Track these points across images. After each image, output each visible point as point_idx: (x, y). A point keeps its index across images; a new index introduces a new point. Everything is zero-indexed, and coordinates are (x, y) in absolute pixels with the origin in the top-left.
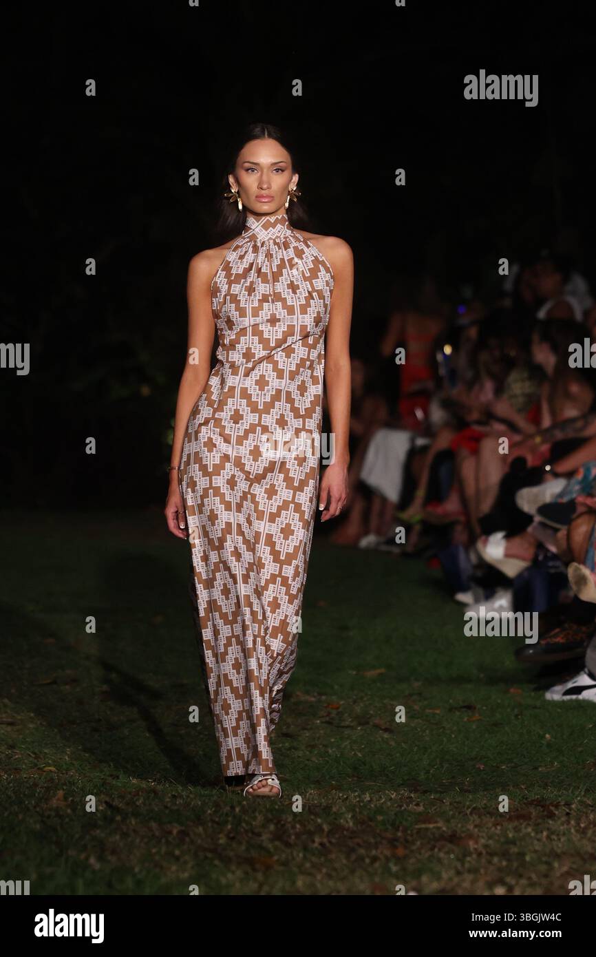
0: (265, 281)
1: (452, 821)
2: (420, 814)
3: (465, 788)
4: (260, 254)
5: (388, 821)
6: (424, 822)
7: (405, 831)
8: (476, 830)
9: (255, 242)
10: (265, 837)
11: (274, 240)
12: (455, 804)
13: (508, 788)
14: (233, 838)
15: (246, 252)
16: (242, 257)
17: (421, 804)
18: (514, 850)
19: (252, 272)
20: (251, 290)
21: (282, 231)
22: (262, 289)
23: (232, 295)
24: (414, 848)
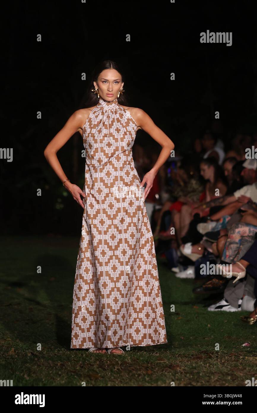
0: (106, 128)
1: (170, 360)
2: (157, 357)
3: (176, 346)
4: (105, 116)
5: (145, 360)
6: (159, 360)
7: (152, 363)
8: (180, 363)
9: (103, 110)
10: (95, 366)
11: (111, 110)
12: (172, 353)
13: (193, 346)
14: (82, 367)
15: (98, 114)
16: (97, 117)
17: (158, 353)
18: (195, 371)
19: (101, 124)
20: (100, 131)
21: (114, 106)
22: (105, 131)
23: (92, 134)
24: (155, 370)
